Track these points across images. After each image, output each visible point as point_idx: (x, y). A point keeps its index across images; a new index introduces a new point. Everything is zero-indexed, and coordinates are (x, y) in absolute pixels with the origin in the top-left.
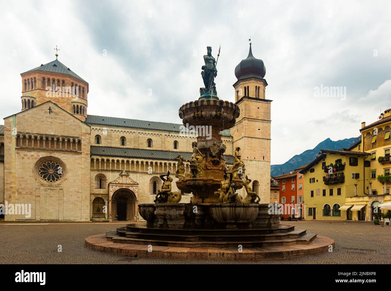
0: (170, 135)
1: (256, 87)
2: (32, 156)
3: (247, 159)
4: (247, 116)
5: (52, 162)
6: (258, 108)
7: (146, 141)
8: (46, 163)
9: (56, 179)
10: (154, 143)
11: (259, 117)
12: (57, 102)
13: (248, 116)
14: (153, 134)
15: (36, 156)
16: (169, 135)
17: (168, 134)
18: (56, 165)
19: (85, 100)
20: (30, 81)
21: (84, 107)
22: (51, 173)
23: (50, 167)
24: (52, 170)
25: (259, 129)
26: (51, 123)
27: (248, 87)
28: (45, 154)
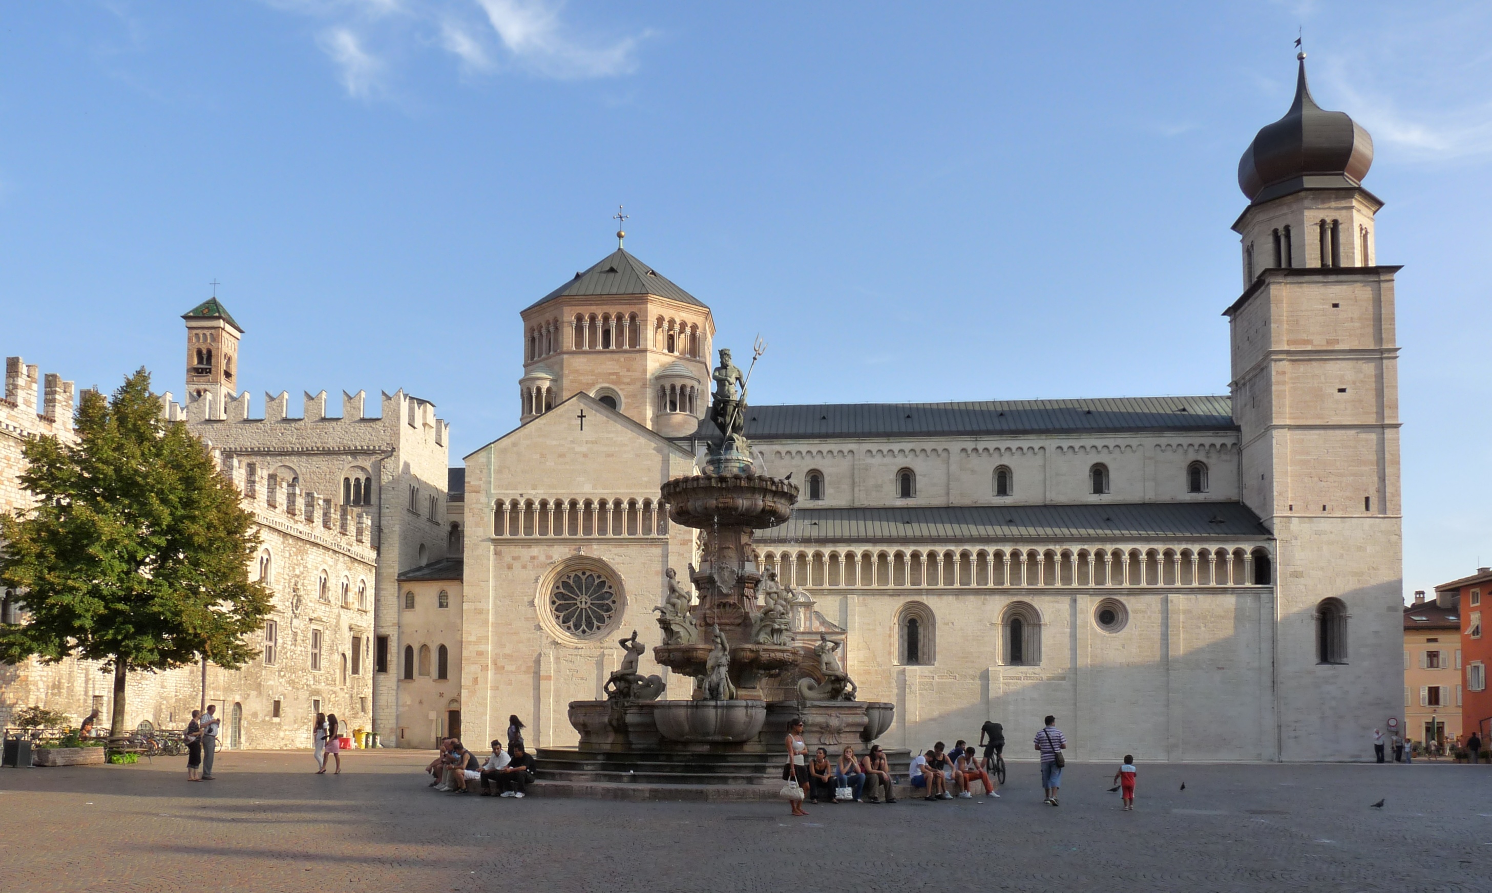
0: (981, 446)
1: (1323, 224)
2: (533, 558)
3: (1289, 514)
4: (1285, 343)
5: (588, 573)
6: (1336, 306)
7: (892, 476)
8: (572, 578)
9: (595, 623)
10: (921, 483)
11: (1337, 342)
12: (614, 383)
13: (1295, 342)
14: (918, 451)
15: (542, 558)
16: (976, 450)
17: (969, 445)
18: (596, 582)
19: (699, 362)
20: (544, 331)
21: (692, 387)
22: (583, 606)
23: (580, 590)
24: (587, 597)
25: (1342, 390)
26: (585, 456)
27: (1287, 229)
28: (567, 550)
